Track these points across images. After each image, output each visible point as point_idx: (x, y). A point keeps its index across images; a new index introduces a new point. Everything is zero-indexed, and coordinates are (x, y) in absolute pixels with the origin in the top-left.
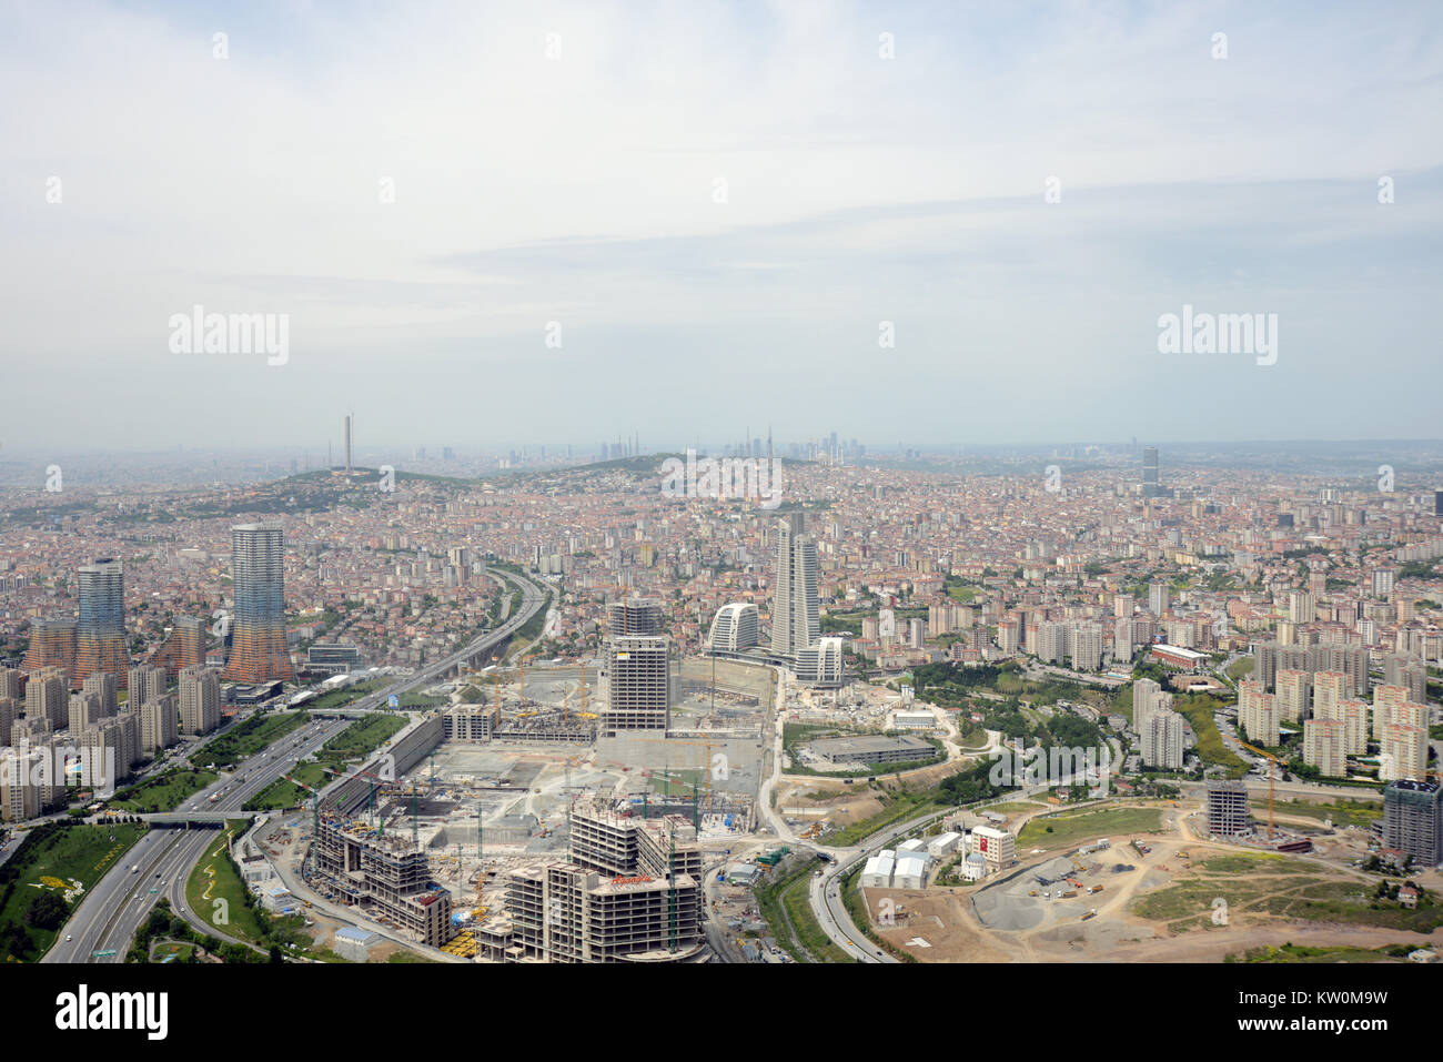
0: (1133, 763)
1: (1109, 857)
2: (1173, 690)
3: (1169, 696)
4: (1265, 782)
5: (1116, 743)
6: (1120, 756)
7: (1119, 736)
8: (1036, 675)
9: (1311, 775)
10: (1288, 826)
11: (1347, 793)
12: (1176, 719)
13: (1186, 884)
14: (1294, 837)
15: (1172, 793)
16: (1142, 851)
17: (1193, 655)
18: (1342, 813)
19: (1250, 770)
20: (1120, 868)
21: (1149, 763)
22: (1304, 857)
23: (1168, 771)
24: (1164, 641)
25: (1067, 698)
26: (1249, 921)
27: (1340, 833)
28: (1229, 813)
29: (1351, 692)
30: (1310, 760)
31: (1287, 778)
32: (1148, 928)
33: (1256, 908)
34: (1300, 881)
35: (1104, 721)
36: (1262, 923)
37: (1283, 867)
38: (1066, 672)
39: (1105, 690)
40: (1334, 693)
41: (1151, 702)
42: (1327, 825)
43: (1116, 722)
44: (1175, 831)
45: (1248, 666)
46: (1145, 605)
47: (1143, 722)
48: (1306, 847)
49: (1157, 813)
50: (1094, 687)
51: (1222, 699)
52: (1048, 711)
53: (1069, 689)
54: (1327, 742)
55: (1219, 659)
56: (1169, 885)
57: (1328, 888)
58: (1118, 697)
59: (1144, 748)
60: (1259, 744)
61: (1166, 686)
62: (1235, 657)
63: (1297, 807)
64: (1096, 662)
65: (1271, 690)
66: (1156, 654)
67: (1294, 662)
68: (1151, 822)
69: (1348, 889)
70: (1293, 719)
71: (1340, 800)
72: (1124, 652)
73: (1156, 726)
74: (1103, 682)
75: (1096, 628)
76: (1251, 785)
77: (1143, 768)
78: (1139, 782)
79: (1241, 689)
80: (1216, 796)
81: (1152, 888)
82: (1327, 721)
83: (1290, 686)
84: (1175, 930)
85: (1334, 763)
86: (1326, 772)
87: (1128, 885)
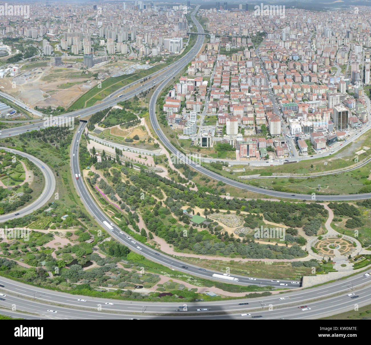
0: (42, 54)
1: (38, 71)
2: (50, 41)
3: (49, 42)
4: (65, 56)
5: (40, 51)
6: (40, 53)
7: (40, 50)
8: (26, 39)
9: (73, 54)
10: (69, 63)
11: (78, 57)
12: (50, 46)
13: (51, 74)
14: (69, 65)
15: (49, 59)
16: (43, 70)
17: (53, 35)
18: (77, 61)
19: (63, 54)
20: (39, 73)
21: (45, 54)
22: (71, 68)
23: (49, 55)
24: (49, 33)
25: (31, 43)
26: (61, 80)
27: (77, 64)
28: (58, 62)
29: (79, 40)
30: (72, 52)
31: (69, 55)
32: (44, 82)
33: (63, 77)
34: (70, 72)
35: (38, 47)
36: (64, 80)
37: (67, 70)
38: (31, 39)
39: (38, 42)
40: (77, 40)
41: (46, 43)
42: (75, 62)
43: (40, 47)
44: (49, 66)
45: (63, 36)
46: (45, 26)
47: (45, 47)
48: (71, 66)
49: (46, 63)
50: (36, 41)
51: (58, 42)
52: (27, 46)
53: (32, 42)
54: (75, 49)
55: (58, 35)
56: (48, 75)
57: (75, 73)
58: (40, 43)
59: (45, 52)
60: (64, 50)
61: (48, 41)
62: (60, 35)
63: (70, 60)
64: (36, 37)
65: (66, 40)
66: (48, 35)
67: (70, 35)
68: (45, 65)
69: (78, 73)
70: (70, 45)
71: (77, 58)
72: (41, 35)
73: (46, 48)
74: (38, 40)
75: (37, 31)
76: (63, 57)
77: (44, 55)
78: (43, 57)
79: (61, 40)
80: (56, 59)
81: (45, 76)
82: (75, 45)
83: (69, 40)
84: (48, 82)
85: (76, 52)
86: (75, 54)
87: (40, 76)
